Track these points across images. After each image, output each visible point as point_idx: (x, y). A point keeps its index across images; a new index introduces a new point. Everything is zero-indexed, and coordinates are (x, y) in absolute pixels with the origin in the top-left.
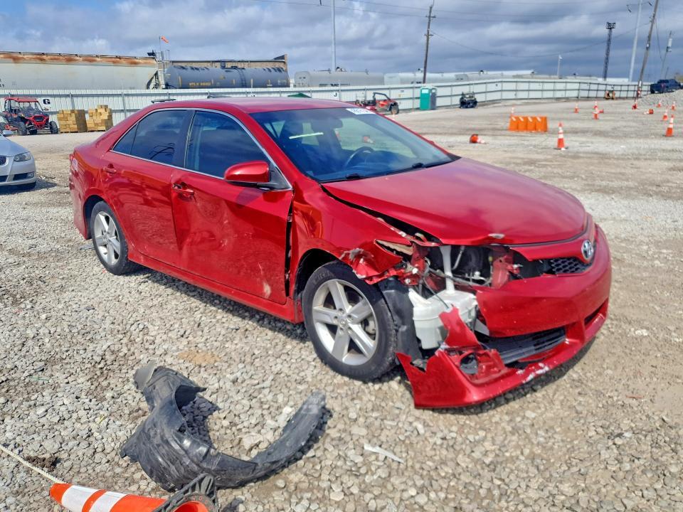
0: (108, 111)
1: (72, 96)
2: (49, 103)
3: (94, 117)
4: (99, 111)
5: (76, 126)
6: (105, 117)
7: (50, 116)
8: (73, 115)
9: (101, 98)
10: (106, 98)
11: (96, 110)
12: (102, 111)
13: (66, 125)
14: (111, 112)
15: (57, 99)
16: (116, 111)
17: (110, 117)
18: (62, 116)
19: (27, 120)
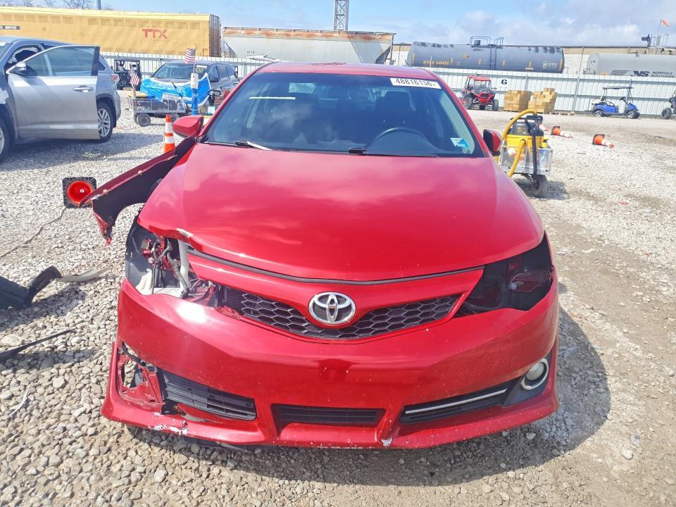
0: (553, 94)
1: (528, 78)
2: (506, 83)
3: (537, 100)
4: (544, 94)
5: (518, 106)
6: (547, 100)
7: (496, 95)
8: (519, 95)
9: (549, 82)
10: (554, 82)
11: (542, 93)
12: (547, 93)
13: (509, 104)
14: (556, 95)
15: (514, 80)
16: (561, 95)
17: (553, 101)
18: (508, 95)
19: (476, 96)
